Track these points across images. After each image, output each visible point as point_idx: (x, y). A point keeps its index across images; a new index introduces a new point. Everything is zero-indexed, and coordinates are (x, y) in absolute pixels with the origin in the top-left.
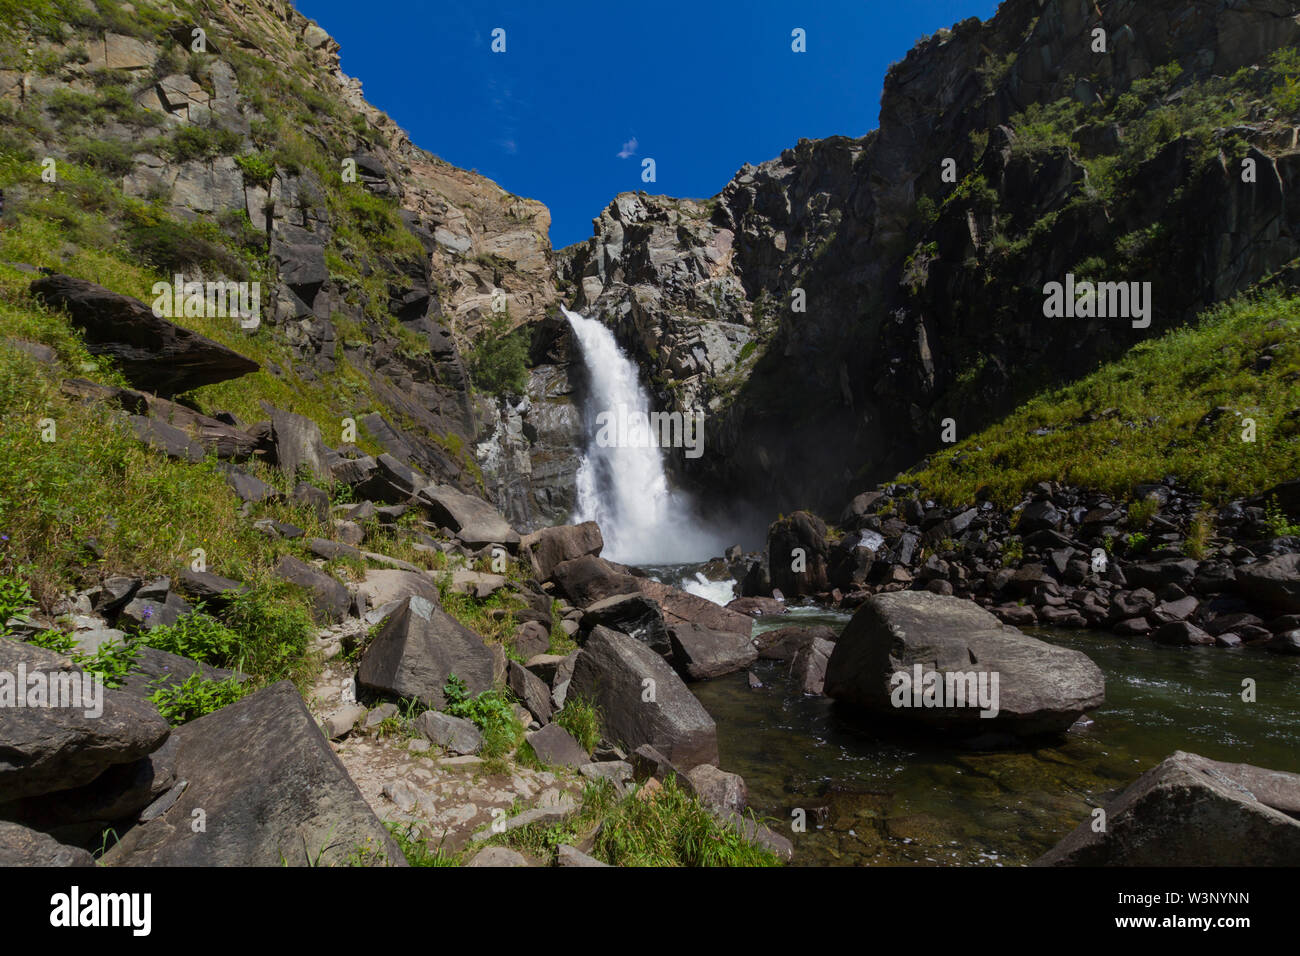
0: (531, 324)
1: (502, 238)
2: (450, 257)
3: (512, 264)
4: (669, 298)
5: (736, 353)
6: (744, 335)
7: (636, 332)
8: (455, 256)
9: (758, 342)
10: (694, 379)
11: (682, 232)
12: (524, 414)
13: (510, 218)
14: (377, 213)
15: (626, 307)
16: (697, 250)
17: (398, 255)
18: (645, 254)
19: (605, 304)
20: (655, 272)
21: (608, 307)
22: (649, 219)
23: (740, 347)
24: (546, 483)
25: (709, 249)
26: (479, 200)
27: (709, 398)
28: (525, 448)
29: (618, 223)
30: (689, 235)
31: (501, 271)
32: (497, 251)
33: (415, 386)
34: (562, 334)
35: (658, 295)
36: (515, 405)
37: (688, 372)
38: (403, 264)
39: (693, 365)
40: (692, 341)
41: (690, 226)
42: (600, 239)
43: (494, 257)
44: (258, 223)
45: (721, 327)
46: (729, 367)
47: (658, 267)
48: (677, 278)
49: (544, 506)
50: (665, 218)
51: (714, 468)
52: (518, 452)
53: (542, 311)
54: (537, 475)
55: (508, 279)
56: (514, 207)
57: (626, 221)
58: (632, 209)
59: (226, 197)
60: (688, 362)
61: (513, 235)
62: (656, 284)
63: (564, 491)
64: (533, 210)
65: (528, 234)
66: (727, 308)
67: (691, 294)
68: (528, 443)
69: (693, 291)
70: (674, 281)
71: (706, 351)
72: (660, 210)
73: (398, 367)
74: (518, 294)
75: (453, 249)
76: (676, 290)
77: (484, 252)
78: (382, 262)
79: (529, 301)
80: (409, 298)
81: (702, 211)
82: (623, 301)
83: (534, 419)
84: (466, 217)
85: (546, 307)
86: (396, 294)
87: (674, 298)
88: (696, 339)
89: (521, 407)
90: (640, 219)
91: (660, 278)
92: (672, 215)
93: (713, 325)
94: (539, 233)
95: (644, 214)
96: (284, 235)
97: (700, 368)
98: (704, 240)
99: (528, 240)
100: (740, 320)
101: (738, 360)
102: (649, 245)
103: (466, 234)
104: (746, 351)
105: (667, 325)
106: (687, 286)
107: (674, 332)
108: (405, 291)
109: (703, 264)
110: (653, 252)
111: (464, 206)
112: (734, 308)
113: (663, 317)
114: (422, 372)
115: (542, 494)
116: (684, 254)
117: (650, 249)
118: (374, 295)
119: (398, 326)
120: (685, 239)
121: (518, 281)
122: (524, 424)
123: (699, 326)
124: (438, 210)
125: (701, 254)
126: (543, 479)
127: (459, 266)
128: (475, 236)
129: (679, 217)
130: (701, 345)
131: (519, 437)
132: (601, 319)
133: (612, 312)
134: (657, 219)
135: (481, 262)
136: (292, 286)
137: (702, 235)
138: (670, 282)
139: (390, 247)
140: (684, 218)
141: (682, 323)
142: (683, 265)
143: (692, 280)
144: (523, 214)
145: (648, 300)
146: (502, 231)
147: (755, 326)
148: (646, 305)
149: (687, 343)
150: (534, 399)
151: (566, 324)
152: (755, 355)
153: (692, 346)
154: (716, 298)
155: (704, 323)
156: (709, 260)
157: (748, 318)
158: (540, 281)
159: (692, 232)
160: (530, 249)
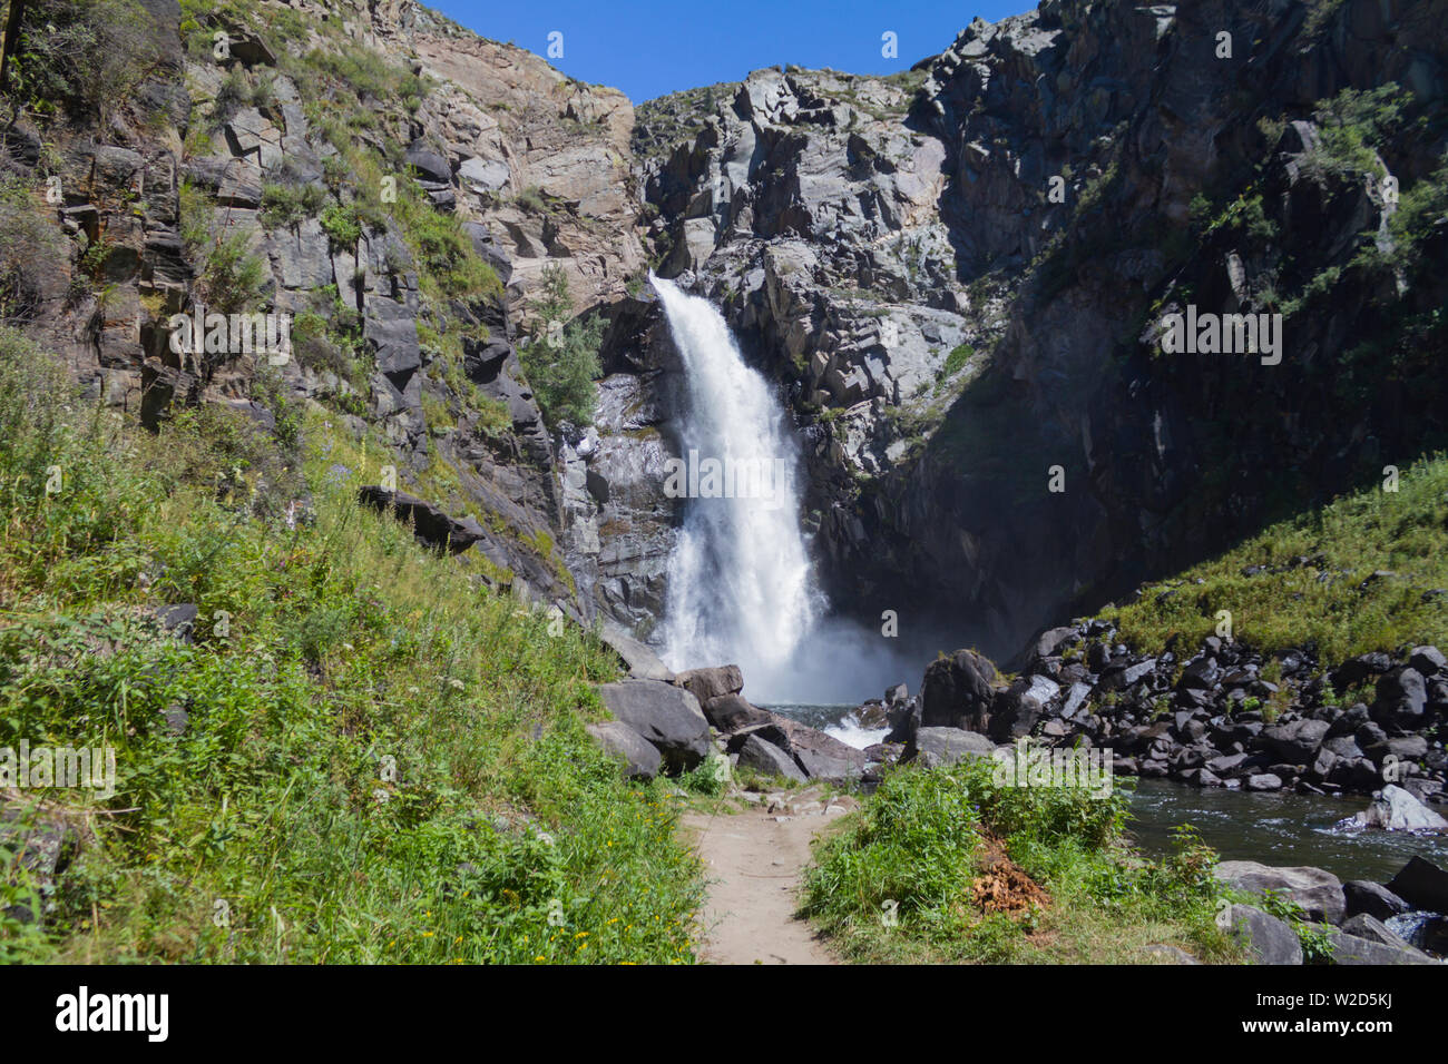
0: (604, 309)
1: (557, 161)
2: (476, 199)
3: (571, 207)
4: (829, 266)
5: (938, 363)
6: (954, 330)
7: (771, 321)
8: (484, 197)
9: (976, 345)
10: (864, 408)
11: (856, 146)
12: (588, 458)
13: (569, 122)
15: (756, 279)
16: (882, 179)
17: (473, 297)
18: (792, 181)
19: (721, 269)
20: (807, 217)
21: (727, 276)
22: (802, 119)
23: (944, 353)
24: (622, 569)
25: (903, 180)
26: (519, 94)
27: (889, 439)
28: (590, 512)
29: (747, 125)
30: (870, 151)
31: (557, 218)
32: (545, 182)
33: (498, 471)
34: (649, 322)
35: (812, 260)
36: (575, 443)
37: (855, 395)
38: (478, 309)
39: (864, 385)
40: (863, 344)
41: (871, 133)
42: (717, 152)
43: (543, 195)
44: (348, 298)
45: (916, 318)
46: (923, 389)
47: (813, 208)
48: (846, 227)
49: (620, 607)
50: (828, 118)
51: (890, 554)
52: (580, 520)
53: (620, 286)
54: (608, 556)
55: (566, 235)
56: (575, 101)
57: (762, 121)
58: (774, 100)
59: (313, 268)
60: (855, 378)
61: (575, 154)
62: (810, 239)
63: (649, 583)
64: (604, 106)
65: (599, 152)
66: (928, 281)
67: (866, 259)
68: (594, 507)
69: (870, 255)
70: (841, 235)
71: (886, 361)
72: (820, 103)
74: (581, 259)
75: (480, 183)
76: (843, 251)
77: (526, 185)
78: (455, 308)
79: (599, 269)
80: (487, 356)
81: (894, 100)
82: (751, 267)
83: (603, 466)
84: (501, 128)
85: (627, 279)
86: (472, 349)
87: (837, 266)
88: (871, 341)
89: (585, 446)
90: (785, 118)
91: (816, 228)
92: (841, 113)
93: (902, 312)
94: (616, 149)
95: (792, 108)
96: (375, 311)
97: (875, 390)
98: (895, 161)
99: (598, 163)
100: (948, 303)
101: (940, 376)
102: (800, 168)
103: (499, 156)
104: (956, 360)
105: (821, 310)
106: (861, 244)
107: (834, 328)
108: (482, 346)
109: (891, 203)
110: (806, 181)
111: (497, 108)
112: (939, 283)
113: (818, 300)
115: (614, 587)
116: (858, 186)
117: (802, 176)
118: (451, 355)
119: (479, 393)
120: (861, 159)
121: (583, 236)
122: (589, 474)
123: (877, 317)
124: (465, 134)
125: (888, 187)
126: (616, 562)
127: (490, 213)
128: (514, 159)
129: (852, 114)
130: (879, 352)
131: (582, 495)
132: (714, 296)
133: (733, 284)
134: (812, 121)
135: (524, 206)
136: (389, 375)
137: (892, 152)
138: (832, 235)
139: (463, 287)
140: (862, 117)
141: (847, 313)
142: (855, 206)
143: (869, 233)
144: (589, 112)
145: (794, 268)
146: (557, 148)
147: (974, 315)
148: (790, 279)
149: (854, 346)
150: (605, 432)
151: (656, 306)
152: (969, 370)
153: (864, 351)
154: (909, 265)
155: (887, 313)
156: (899, 197)
157: (963, 300)
158: (617, 233)
159: (874, 146)
160: (602, 178)
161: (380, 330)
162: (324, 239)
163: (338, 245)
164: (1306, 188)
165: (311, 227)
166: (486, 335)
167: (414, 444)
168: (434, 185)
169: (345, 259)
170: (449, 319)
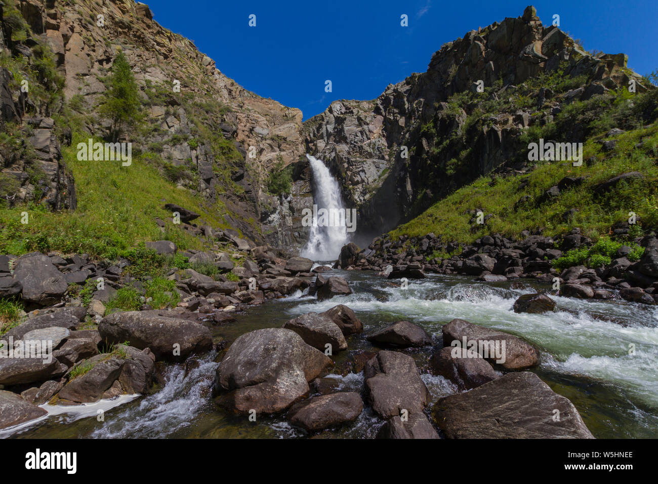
0: (293, 164)
1: (281, 127)
2: (260, 138)
3: (285, 139)
4: (351, 150)
5: (379, 174)
6: (384, 165)
7: (337, 165)
8: (262, 138)
9: (389, 168)
10: (360, 186)
11: (359, 119)
12: (290, 202)
13: (285, 118)
14: (227, 147)
15: (333, 154)
16: (365, 127)
17: (234, 161)
18: (342, 130)
19: (325, 153)
20: (346, 138)
21: (326, 154)
22: (346, 113)
23: (381, 171)
24: (299, 229)
25: (371, 126)
26: (272, 111)
27: (365, 194)
28: (290, 215)
29: (332, 115)
30: (362, 120)
31: (281, 142)
32: (279, 133)
33: (240, 203)
34: (306, 167)
35: (347, 149)
36: (286, 198)
37: (357, 183)
38: (236, 163)
39: (360, 180)
40: (359, 170)
41: (362, 115)
42: (324, 123)
43: (278, 136)
44: (194, 161)
45: (374, 162)
46: (375, 180)
47: (348, 136)
48: (356, 140)
49: (298, 239)
50: (352, 112)
51: (366, 223)
52: (287, 218)
53: (298, 158)
54: (295, 226)
55: (283, 146)
56: (287, 112)
57: (336, 114)
58: (338, 107)
59: (186, 154)
60: (358, 178)
61: (286, 126)
62: (347, 143)
63: (305, 233)
64: (295, 113)
65: (292, 125)
66: (378, 153)
67: (361, 148)
68: (291, 214)
69: (362, 147)
70: (355, 142)
71: (365, 174)
72: (350, 109)
73: (234, 198)
74: (287, 152)
75: (261, 134)
76: (355, 146)
77: (274, 134)
78: (230, 164)
79: (292, 154)
80: (238, 174)
81: (370, 106)
82: (332, 151)
83: (294, 204)
84: (266, 120)
85: (299, 156)
86: (234, 173)
87: (353, 150)
88: (361, 168)
89: (289, 199)
90: (342, 113)
91: (348, 141)
92: (355, 111)
93: (369, 161)
94: (297, 123)
95: (343, 110)
96: (201, 164)
97: (363, 181)
98: (368, 122)
99: (292, 127)
100: (383, 158)
101: (380, 177)
102: (344, 125)
103: (266, 127)
104: (384, 172)
105: (349, 163)
106: (360, 144)
107: (352, 166)
108: (236, 172)
109: (368, 133)
110: (346, 128)
111: (266, 115)
112: (381, 153)
113: (348, 159)
114: (242, 198)
115: (296, 234)
116: (360, 129)
117: (345, 127)
118: (227, 175)
119: (234, 184)
120: (360, 122)
121: (288, 146)
122: (290, 206)
123: (363, 162)
124: (253, 122)
125: (367, 129)
126: (297, 228)
127: (264, 142)
128: (270, 128)
129: (358, 111)
130: (363, 171)
131: (288, 211)
132: (323, 160)
133: (328, 156)
134: (349, 113)
135: (272, 139)
136: (204, 180)
137: (368, 120)
138: (353, 142)
139: (232, 158)
140: (360, 111)
141: (355, 162)
142: (359, 134)
143: (362, 141)
144: (290, 115)
145: (342, 151)
146: (281, 124)
147: (389, 161)
148: (341, 154)
149: (357, 170)
150: (294, 195)
151: (308, 163)
152: (386, 175)
153: (359, 171)
154: (373, 149)
155: (365, 161)
156: (370, 131)
157: (387, 157)
158: (298, 145)
159: (363, 119)
160: (293, 131)
161: (202, 169)
162: (189, 147)
163: (193, 148)
164: (443, 120)
165: (185, 144)
166: (237, 169)
167: (211, 197)
168: (226, 133)
169: (194, 152)
170: (228, 166)
